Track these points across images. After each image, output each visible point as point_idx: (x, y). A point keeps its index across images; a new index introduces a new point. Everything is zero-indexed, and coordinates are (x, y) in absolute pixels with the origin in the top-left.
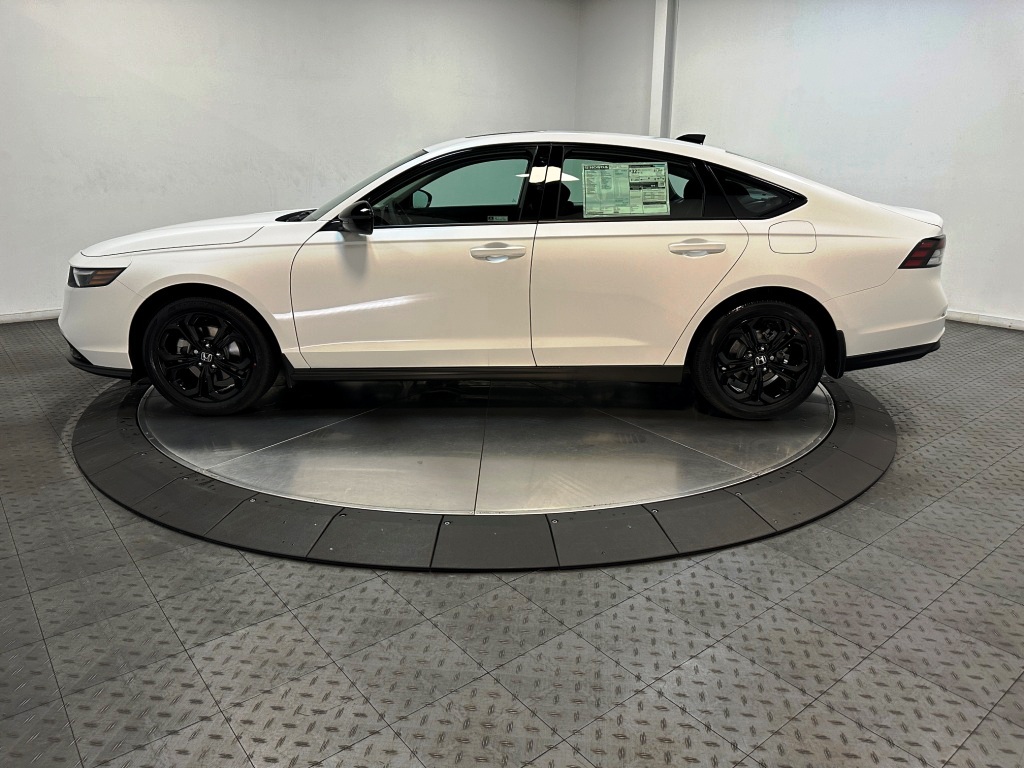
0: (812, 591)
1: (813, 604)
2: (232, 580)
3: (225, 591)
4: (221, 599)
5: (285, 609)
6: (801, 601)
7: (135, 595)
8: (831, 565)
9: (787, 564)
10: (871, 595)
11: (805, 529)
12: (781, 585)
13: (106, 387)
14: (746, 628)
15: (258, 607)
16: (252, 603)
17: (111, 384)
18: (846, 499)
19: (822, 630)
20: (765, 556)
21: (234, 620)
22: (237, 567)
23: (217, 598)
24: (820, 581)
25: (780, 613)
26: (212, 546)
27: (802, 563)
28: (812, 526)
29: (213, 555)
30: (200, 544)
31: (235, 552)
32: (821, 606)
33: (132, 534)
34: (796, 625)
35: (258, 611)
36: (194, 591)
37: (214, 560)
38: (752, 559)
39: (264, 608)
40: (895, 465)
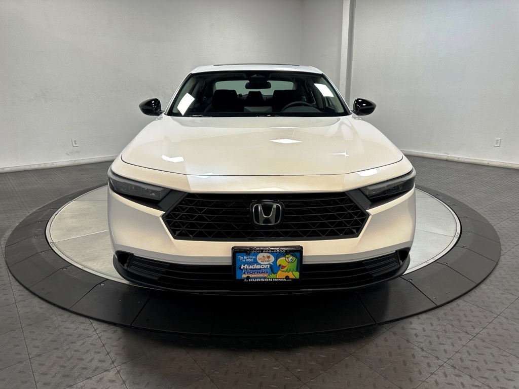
0: (468, 352)
1: (470, 363)
2: (82, 342)
3: (75, 351)
4: (71, 357)
5: (113, 365)
6: (462, 360)
7: (17, 354)
8: (477, 331)
9: (447, 330)
10: (508, 355)
11: (454, 304)
12: (446, 347)
13: (34, 210)
14: (427, 382)
15: (95, 363)
16: (91, 361)
17: (37, 208)
18: (478, 282)
19: (480, 384)
20: (432, 325)
21: (77, 374)
22: (86, 332)
23: (69, 356)
24: (471, 344)
25: (449, 370)
26: (74, 316)
27: (457, 330)
28: (460, 301)
29: (73, 322)
30: (66, 315)
31: (87, 320)
32: (475, 364)
33: (26, 307)
34: (461, 380)
35: (95, 367)
36: (55, 351)
37: (73, 326)
38: (423, 326)
39: (99, 364)
40: (502, 258)
